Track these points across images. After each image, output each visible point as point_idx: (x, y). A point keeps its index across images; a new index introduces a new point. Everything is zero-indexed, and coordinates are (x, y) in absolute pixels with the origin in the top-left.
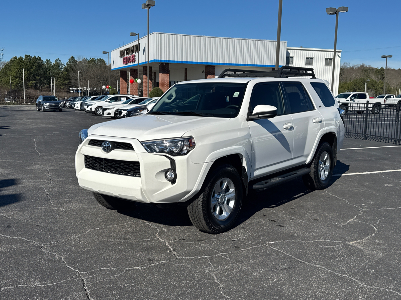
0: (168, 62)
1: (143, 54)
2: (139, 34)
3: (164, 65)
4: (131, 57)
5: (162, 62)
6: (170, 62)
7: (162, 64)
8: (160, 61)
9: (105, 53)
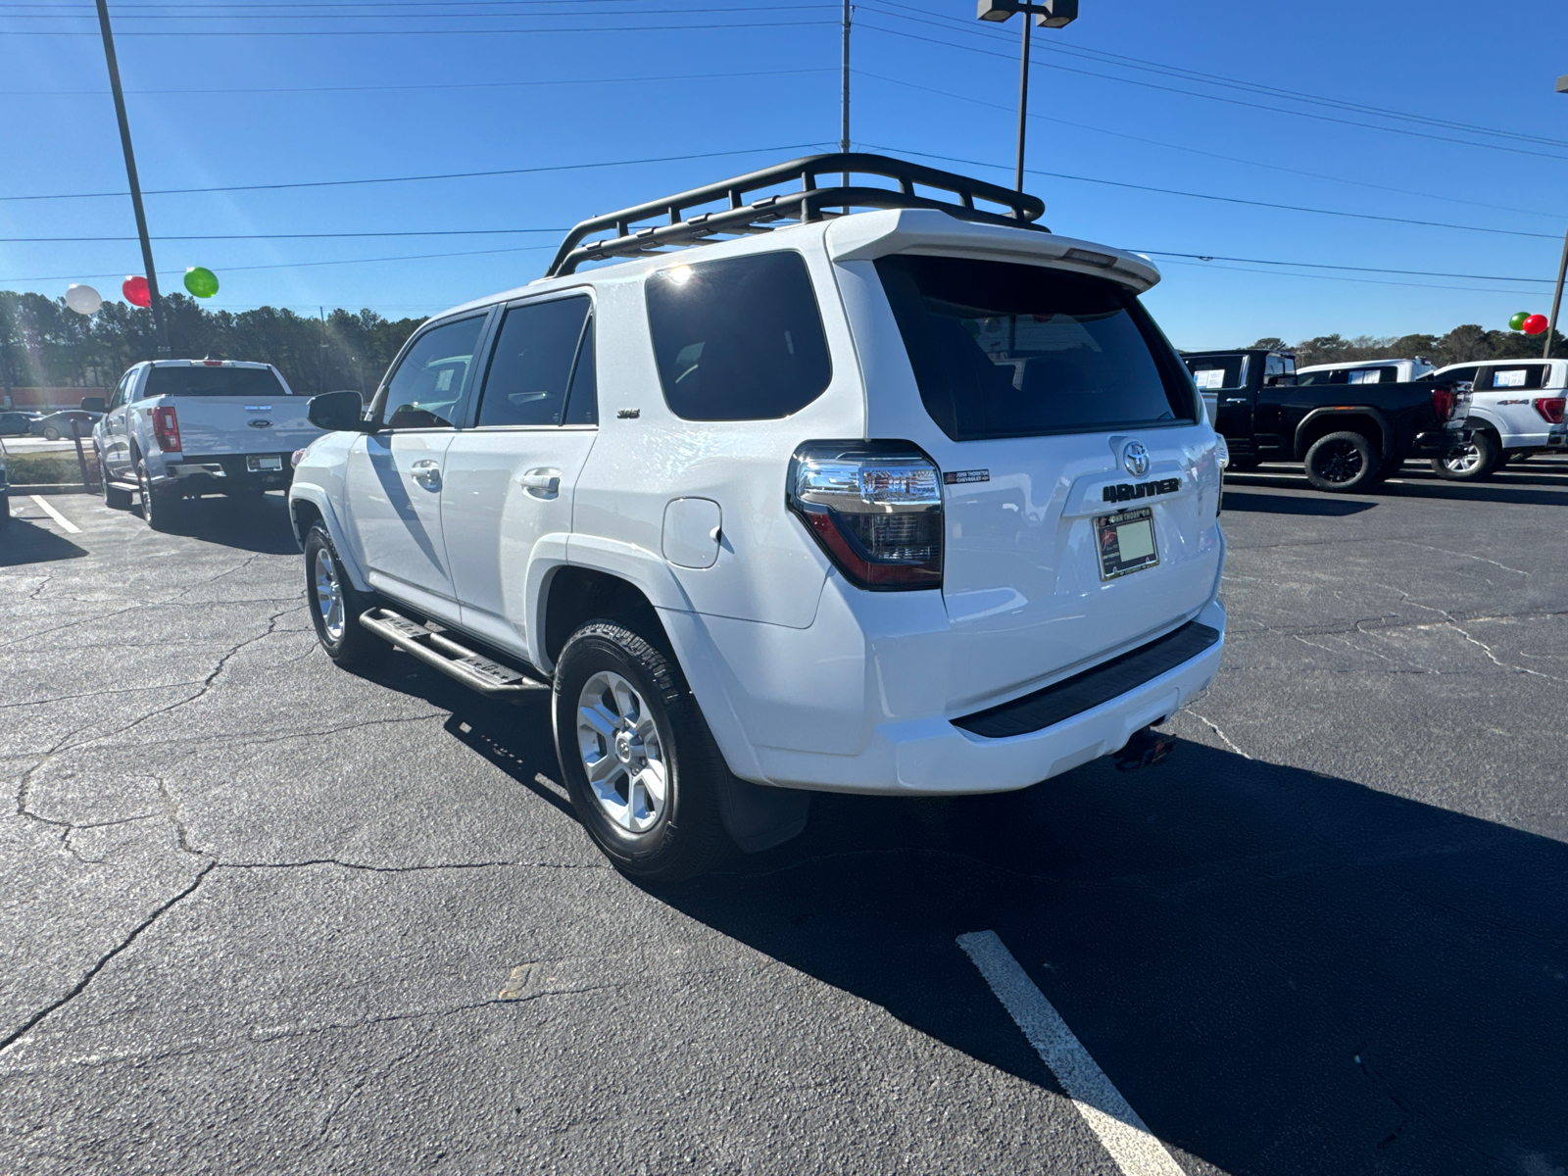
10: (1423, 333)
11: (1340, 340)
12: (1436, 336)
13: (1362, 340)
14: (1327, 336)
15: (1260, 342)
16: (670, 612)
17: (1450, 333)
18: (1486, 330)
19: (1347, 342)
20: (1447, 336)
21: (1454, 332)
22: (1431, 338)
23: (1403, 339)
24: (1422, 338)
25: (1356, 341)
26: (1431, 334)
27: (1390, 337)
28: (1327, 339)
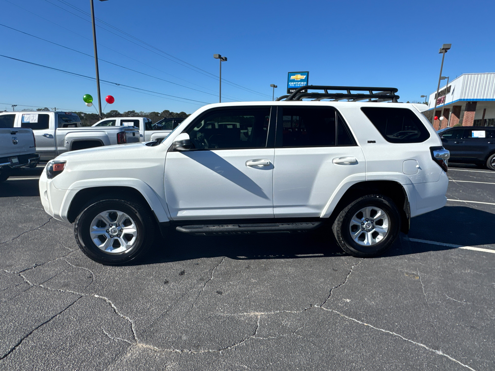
0: (475, 101)
1: (452, 95)
2: (449, 77)
3: (471, 103)
4: (442, 98)
5: (468, 101)
6: (478, 101)
7: (469, 102)
8: (465, 100)
9: (423, 96)
10: (156, 112)
11: (135, 112)
12: (159, 113)
13: (141, 112)
14: (131, 111)
15: (111, 111)
16: (407, 185)
17: (162, 112)
18: (170, 112)
19: (137, 113)
20: (162, 113)
21: (163, 112)
22: (158, 113)
23: (151, 113)
24: (156, 113)
25: (140, 113)
26: (158, 112)
27: (148, 112)
28: (132, 112)
